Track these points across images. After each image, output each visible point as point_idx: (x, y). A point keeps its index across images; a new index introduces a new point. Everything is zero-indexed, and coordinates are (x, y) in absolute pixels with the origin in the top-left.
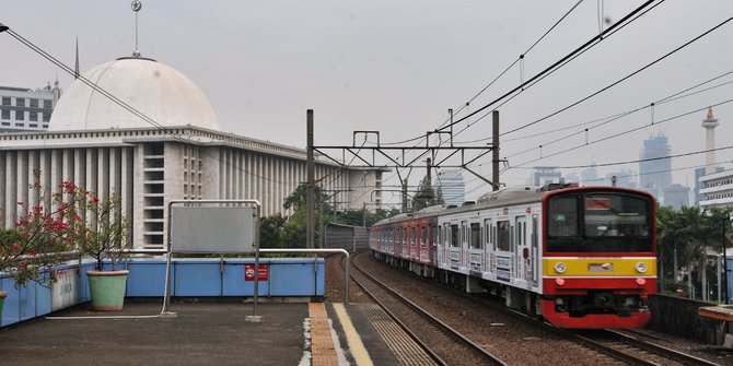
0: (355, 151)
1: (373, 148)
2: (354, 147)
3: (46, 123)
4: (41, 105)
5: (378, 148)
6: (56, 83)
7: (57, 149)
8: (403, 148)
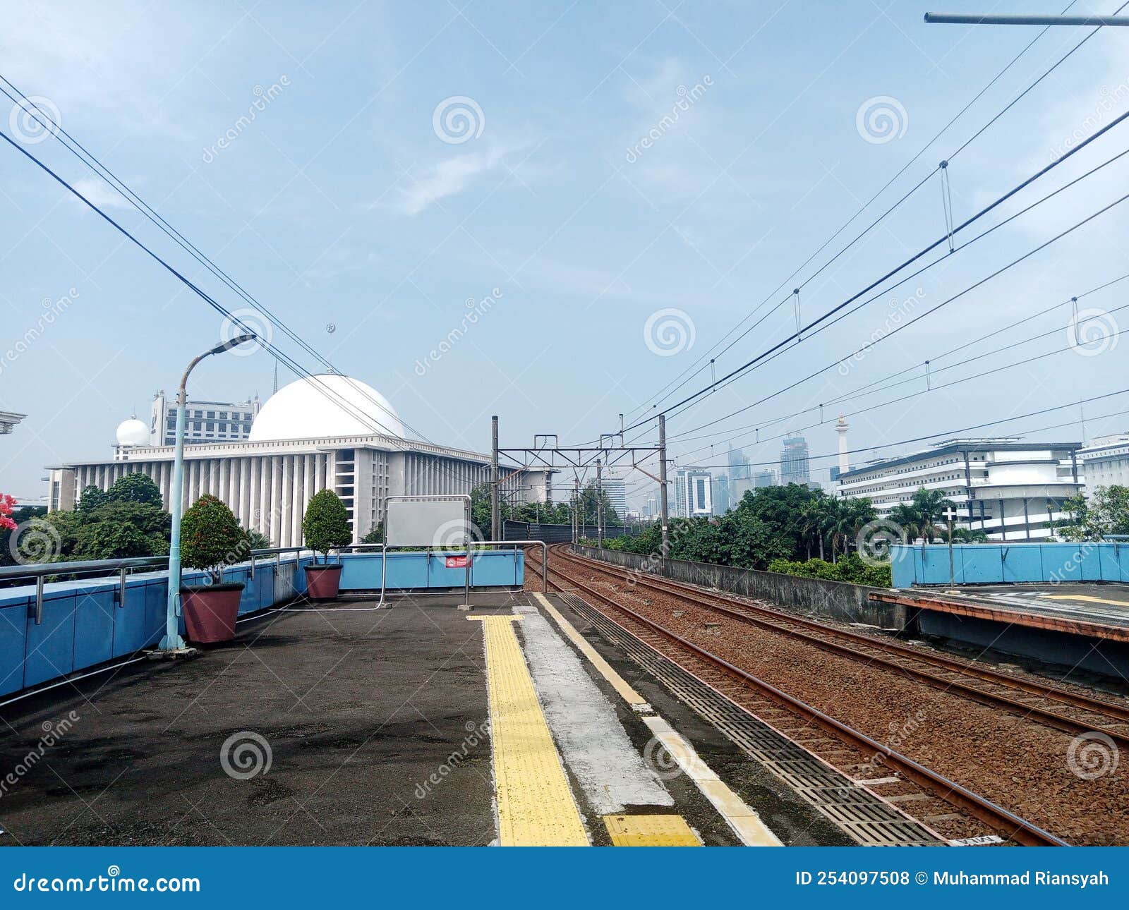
0: (536, 452)
1: (553, 450)
2: (534, 450)
3: (245, 434)
4: (242, 418)
5: (556, 450)
6: (256, 398)
7: (256, 457)
8: (579, 450)
